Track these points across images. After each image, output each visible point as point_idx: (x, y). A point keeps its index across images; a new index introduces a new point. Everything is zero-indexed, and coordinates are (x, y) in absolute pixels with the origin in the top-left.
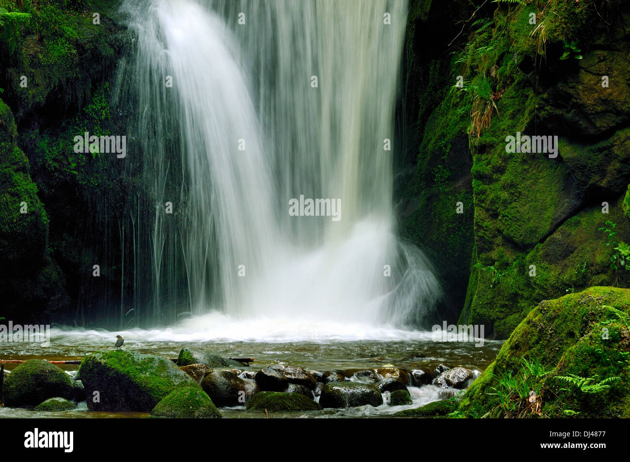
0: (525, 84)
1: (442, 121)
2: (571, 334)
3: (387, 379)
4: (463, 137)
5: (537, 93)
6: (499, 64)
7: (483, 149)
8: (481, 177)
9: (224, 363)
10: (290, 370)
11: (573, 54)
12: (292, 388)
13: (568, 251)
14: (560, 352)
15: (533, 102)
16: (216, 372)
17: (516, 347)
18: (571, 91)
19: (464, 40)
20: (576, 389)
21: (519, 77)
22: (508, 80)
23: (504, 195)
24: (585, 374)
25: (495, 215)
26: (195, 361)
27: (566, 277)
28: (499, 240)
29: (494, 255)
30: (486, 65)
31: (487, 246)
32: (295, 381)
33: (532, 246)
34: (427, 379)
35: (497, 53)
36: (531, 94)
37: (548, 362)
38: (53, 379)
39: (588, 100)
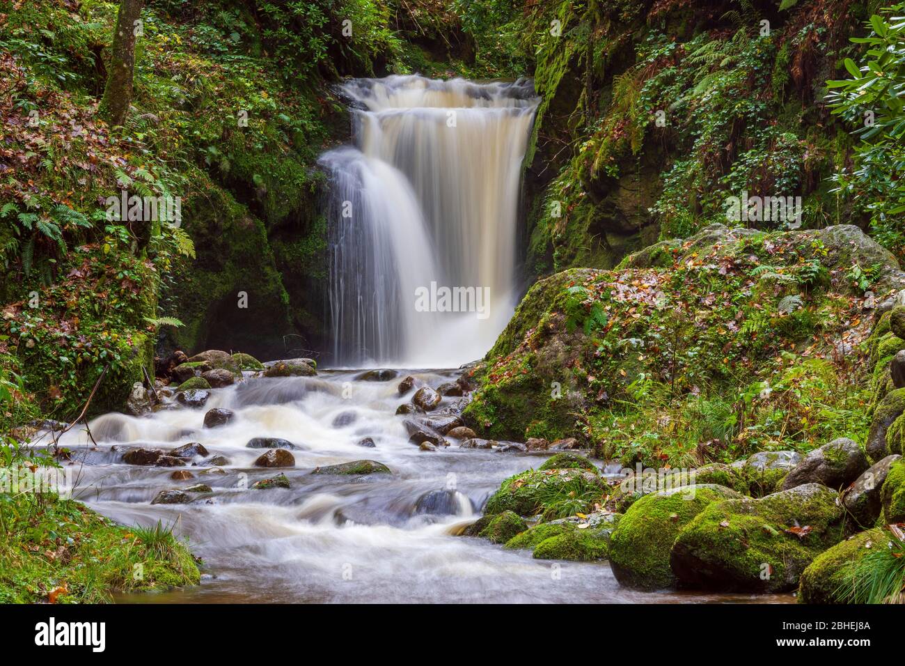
5: (594, 205)
7: (561, 243)
18: (615, 202)
36: (591, 206)
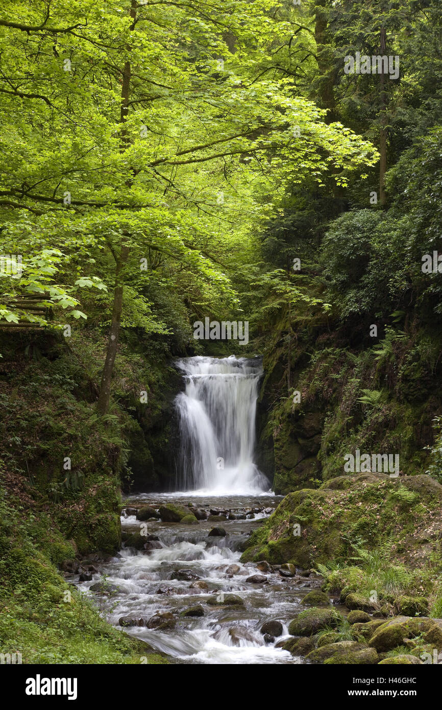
0: (289, 422)
1: (266, 431)
2: (298, 503)
3: (248, 511)
4: (271, 437)
5: (293, 425)
6: (282, 416)
7: (277, 440)
8: (276, 448)
9: (201, 506)
10: (220, 509)
11: (302, 414)
12: (220, 514)
13: (302, 470)
14: (294, 508)
15: (291, 427)
16: (199, 510)
17: (282, 506)
18: (302, 424)
19: (272, 409)
20: (299, 520)
21: (287, 419)
22: (284, 421)
23: (283, 454)
24: (301, 515)
25: (281, 460)
26: (193, 506)
27: (301, 478)
28: (282, 467)
29: (281, 471)
30: (278, 416)
31: (278, 469)
32: (222, 512)
33: (291, 469)
34: (259, 511)
35: (281, 413)
36: (291, 425)
37: (291, 511)
38: (151, 512)
39: (307, 427)
